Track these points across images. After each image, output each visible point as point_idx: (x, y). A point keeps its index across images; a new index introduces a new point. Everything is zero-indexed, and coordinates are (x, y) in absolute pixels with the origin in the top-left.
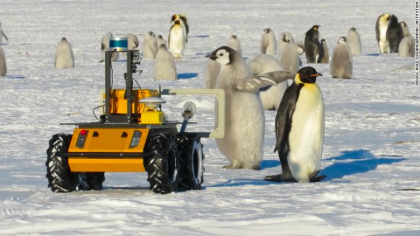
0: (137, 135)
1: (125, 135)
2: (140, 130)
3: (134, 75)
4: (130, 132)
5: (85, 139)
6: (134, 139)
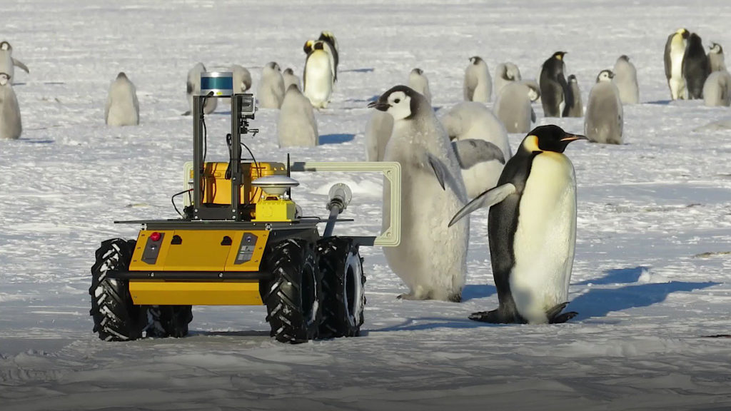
0: (249, 241)
3: (244, 138)
4: (237, 236)
5: (158, 248)
6: (244, 248)
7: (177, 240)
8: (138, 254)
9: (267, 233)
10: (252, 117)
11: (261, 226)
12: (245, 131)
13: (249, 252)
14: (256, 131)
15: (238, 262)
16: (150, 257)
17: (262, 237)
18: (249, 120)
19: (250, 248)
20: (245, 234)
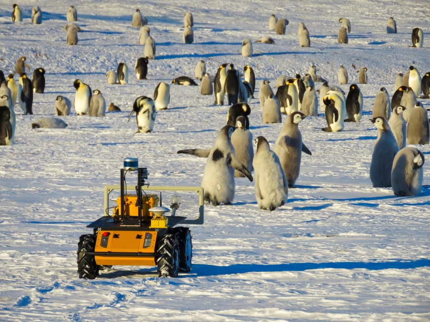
0: (149, 237)
1: (139, 237)
2: (150, 232)
3: (143, 188)
4: (143, 233)
5: (107, 239)
6: (146, 240)
7: (116, 236)
8: (98, 242)
9: (156, 232)
10: (147, 178)
11: (153, 230)
12: (143, 184)
13: (149, 242)
14: (148, 185)
15: (144, 247)
16: (104, 244)
17: (154, 235)
18: (144, 179)
19: (149, 240)
20: (146, 233)
